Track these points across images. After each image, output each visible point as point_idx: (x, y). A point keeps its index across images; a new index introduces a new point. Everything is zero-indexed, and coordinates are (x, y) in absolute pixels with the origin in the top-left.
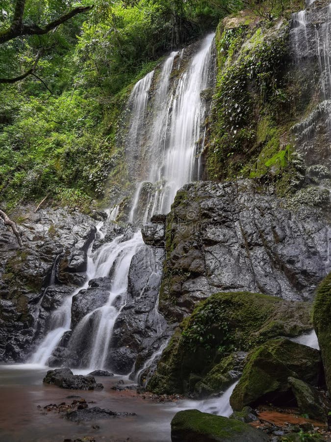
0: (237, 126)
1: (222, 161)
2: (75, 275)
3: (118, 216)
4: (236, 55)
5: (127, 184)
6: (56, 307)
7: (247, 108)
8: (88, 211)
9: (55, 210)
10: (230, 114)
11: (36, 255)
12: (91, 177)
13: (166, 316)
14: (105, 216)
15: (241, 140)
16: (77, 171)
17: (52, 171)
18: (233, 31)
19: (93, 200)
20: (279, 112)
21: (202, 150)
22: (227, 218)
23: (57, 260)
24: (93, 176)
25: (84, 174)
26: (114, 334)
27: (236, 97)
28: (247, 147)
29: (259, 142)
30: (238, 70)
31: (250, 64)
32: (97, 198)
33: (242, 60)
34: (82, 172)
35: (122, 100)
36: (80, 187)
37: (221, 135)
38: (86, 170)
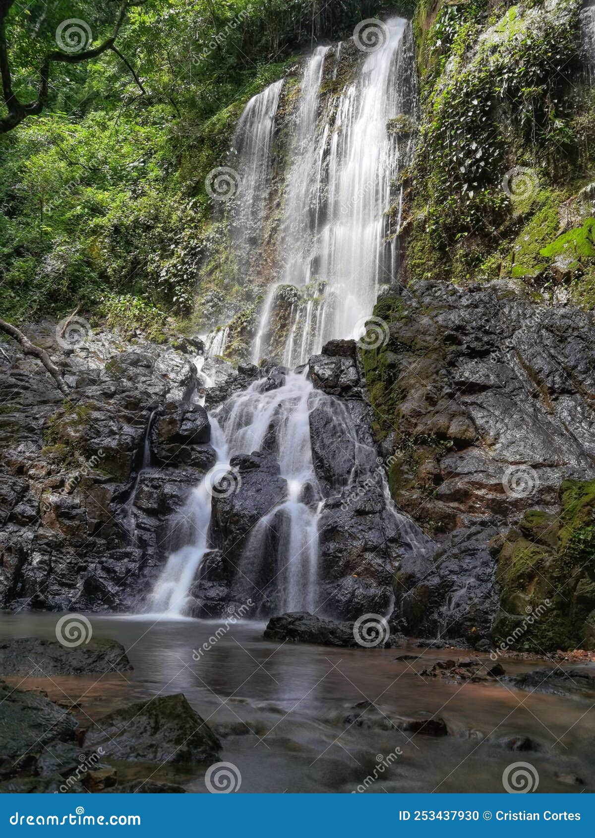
0: (475, 184)
1: (442, 248)
2: (193, 449)
3: (228, 347)
4: (469, 54)
5: (234, 290)
6: (173, 507)
7: (494, 152)
8: (161, 338)
9: (97, 334)
10: (460, 163)
11: (108, 411)
12: (163, 273)
13: (418, 519)
14: (199, 346)
16: (135, 262)
17: (85, 259)
18: (459, 10)
19: (167, 317)
20: (556, 161)
21: (399, 229)
22: (493, 345)
23: (154, 420)
24: (167, 271)
25: (150, 268)
26: (325, 554)
27: (473, 129)
28: (493, 222)
29: (516, 214)
30: (476, 81)
31: (499, 70)
32: (176, 314)
33: (484, 62)
34: (146, 264)
35: (221, 132)
36: (141, 292)
37: (439, 202)
38: (154, 261)
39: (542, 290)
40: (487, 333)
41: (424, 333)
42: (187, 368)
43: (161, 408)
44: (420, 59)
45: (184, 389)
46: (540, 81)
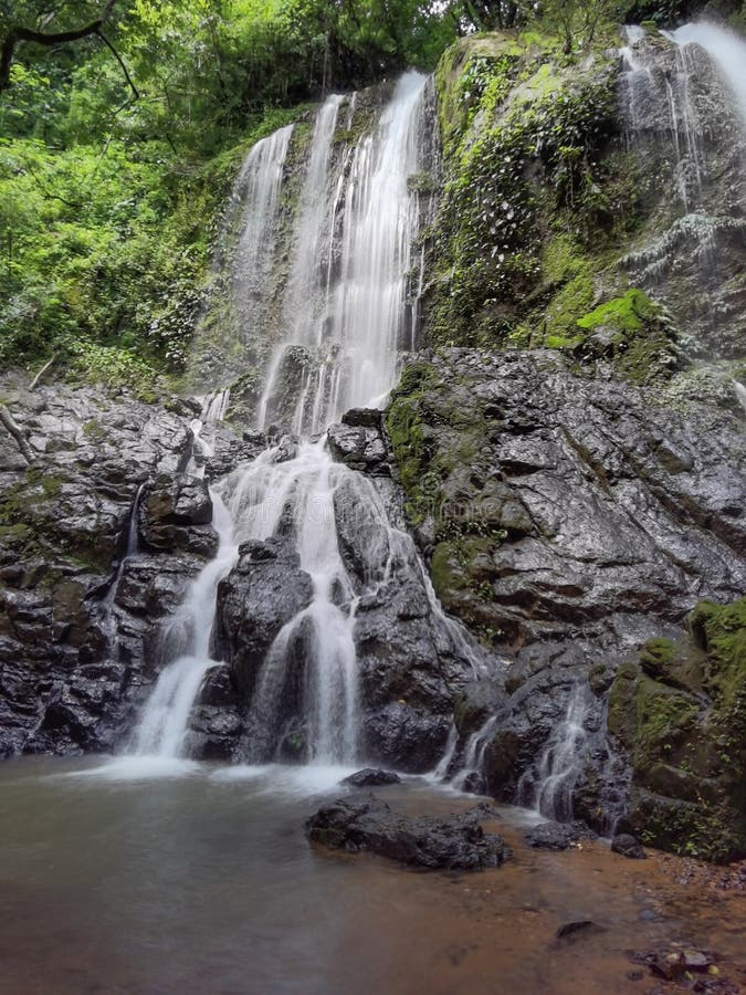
0: (506, 247)
1: (467, 314)
2: (192, 532)
3: (229, 411)
4: (501, 109)
5: (235, 348)
6: (167, 607)
7: (526, 214)
8: (151, 397)
9: (74, 390)
10: (490, 223)
11: (85, 484)
12: (154, 326)
13: (470, 626)
14: (197, 409)
15: (512, 274)
16: (122, 311)
17: (63, 304)
18: (488, 63)
19: (157, 375)
20: (591, 228)
21: (420, 292)
22: (537, 421)
23: (142, 495)
24: (159, 324)
25: (139, 318)
26: (364, 674)
27: (504, 188)
28: (522, 289)
29: (547, 282)
30: (509, 138)
31: (533, 127)
32: (168, 372)
33: (516, 118)
34: (134, 314)
35: (223, 176)
36: (128, 345)
37: (467, 263)
38: (142, 311)
39: (581, 363)
40: (530, 407)
41: (462, 405)
42: (183, 433)
43: (151, 481)
44: (443, 114)
45: (178, 457)
46: (578, 143)
